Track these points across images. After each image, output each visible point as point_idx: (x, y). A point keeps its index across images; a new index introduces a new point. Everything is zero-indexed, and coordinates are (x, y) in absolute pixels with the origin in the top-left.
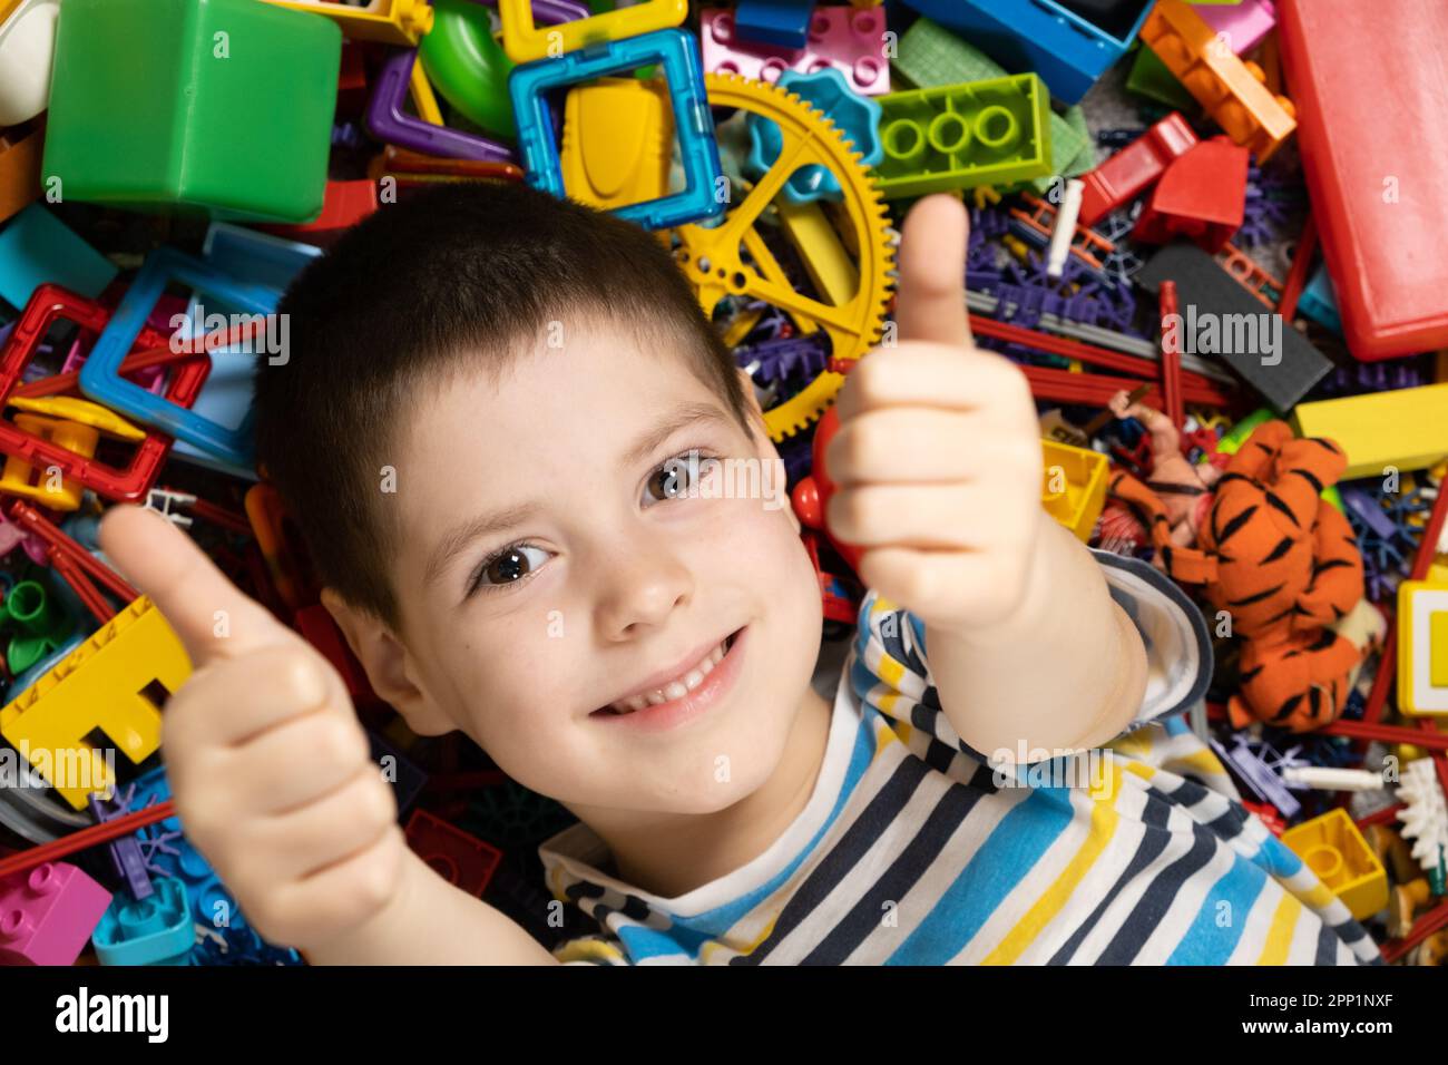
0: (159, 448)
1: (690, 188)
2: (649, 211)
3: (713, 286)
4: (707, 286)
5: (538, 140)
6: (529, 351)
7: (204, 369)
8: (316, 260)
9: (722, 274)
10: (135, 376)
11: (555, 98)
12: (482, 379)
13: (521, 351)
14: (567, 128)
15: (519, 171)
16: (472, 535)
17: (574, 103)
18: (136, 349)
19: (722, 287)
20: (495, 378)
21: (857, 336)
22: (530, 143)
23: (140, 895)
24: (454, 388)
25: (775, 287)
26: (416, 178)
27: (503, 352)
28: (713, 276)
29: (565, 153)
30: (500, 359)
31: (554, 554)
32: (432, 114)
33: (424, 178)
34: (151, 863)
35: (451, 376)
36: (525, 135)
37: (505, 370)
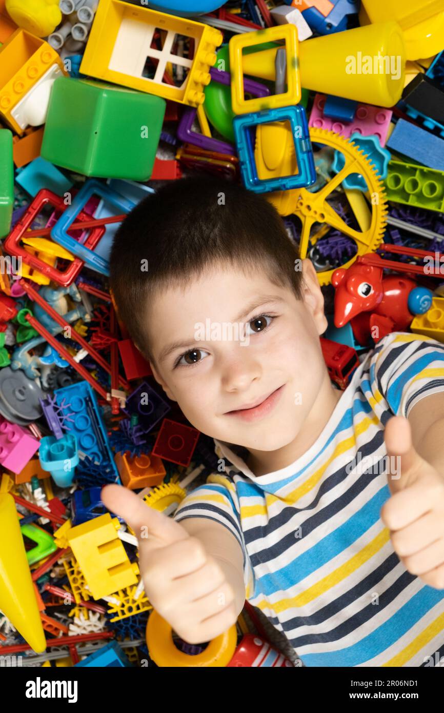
0: (80, 264)
1: (300, 174)
2: (284, 182)
3: (312, 217)
4: (309, 216)
5: (243, 148)
6: (198, 280)
7: (102, 232)
8: (151, 195)
9: (316, 212)
10: (74, 233)
11: (252, 131)
12: (179, 289)
13: (195, 280)
14: (256, 145)
15: (236, 159)
16: (174, 348)
17: (259, 133)
18: (76, 221)
19: (315, 218)
20: (184, 290)
21: (368, 246)
22: (241, 149)
23: (58, 438)
24: (168, 292)
25: (335, 220)
26: (195, 157)
27: (187, 281)
28: (312, 213)
29: (256, 150)
30: (186, 283)
31: (209, 354)
32: (207, 132)
33: (198, 158)
34: (63, 425)
35: (167, 287)
36: (239, 146)
37: (188, 287)
